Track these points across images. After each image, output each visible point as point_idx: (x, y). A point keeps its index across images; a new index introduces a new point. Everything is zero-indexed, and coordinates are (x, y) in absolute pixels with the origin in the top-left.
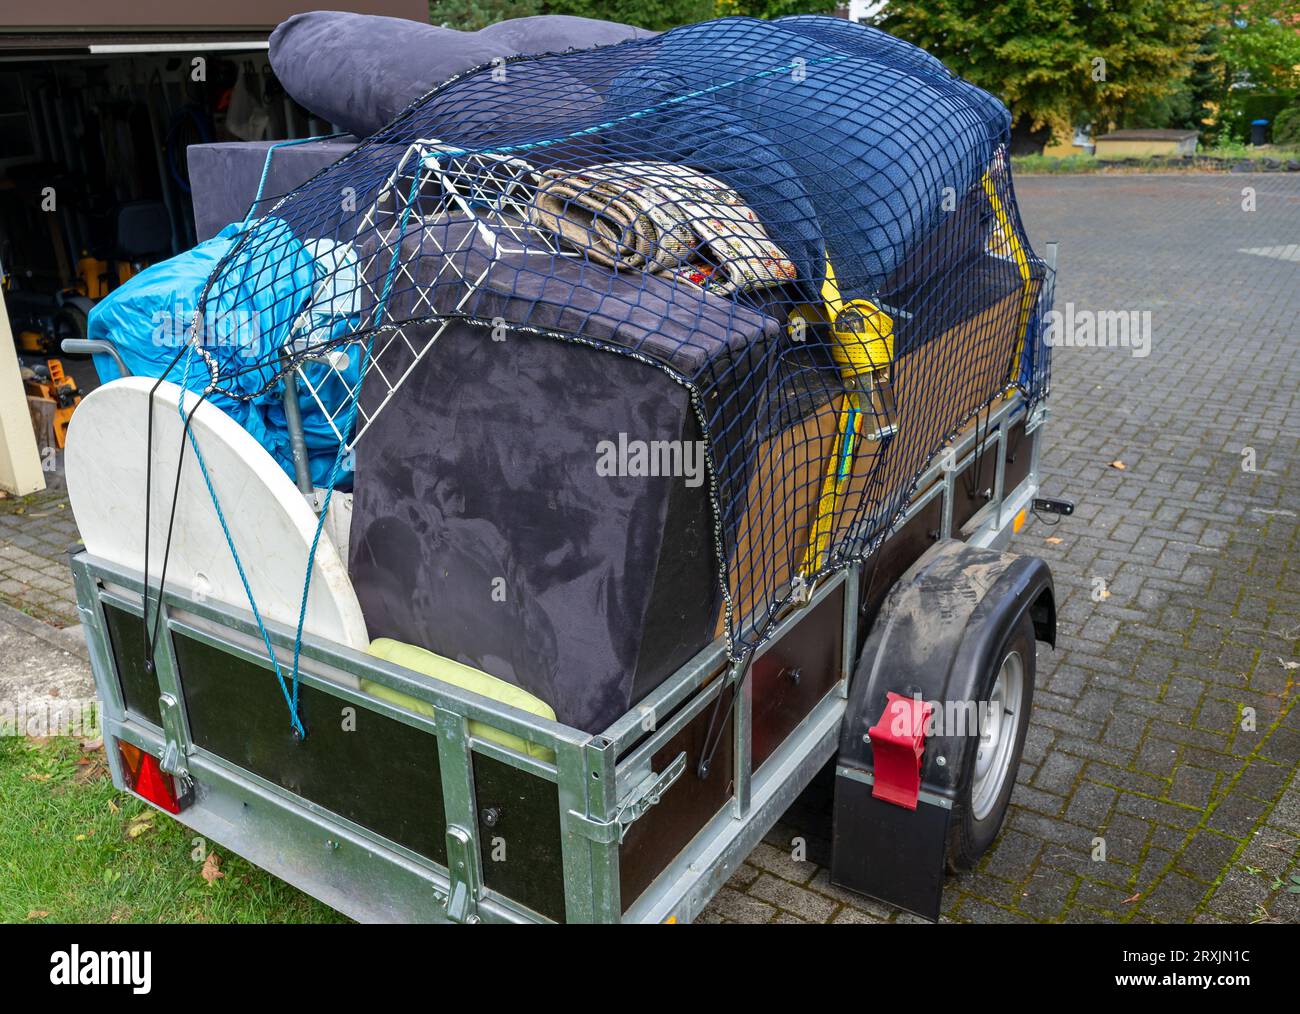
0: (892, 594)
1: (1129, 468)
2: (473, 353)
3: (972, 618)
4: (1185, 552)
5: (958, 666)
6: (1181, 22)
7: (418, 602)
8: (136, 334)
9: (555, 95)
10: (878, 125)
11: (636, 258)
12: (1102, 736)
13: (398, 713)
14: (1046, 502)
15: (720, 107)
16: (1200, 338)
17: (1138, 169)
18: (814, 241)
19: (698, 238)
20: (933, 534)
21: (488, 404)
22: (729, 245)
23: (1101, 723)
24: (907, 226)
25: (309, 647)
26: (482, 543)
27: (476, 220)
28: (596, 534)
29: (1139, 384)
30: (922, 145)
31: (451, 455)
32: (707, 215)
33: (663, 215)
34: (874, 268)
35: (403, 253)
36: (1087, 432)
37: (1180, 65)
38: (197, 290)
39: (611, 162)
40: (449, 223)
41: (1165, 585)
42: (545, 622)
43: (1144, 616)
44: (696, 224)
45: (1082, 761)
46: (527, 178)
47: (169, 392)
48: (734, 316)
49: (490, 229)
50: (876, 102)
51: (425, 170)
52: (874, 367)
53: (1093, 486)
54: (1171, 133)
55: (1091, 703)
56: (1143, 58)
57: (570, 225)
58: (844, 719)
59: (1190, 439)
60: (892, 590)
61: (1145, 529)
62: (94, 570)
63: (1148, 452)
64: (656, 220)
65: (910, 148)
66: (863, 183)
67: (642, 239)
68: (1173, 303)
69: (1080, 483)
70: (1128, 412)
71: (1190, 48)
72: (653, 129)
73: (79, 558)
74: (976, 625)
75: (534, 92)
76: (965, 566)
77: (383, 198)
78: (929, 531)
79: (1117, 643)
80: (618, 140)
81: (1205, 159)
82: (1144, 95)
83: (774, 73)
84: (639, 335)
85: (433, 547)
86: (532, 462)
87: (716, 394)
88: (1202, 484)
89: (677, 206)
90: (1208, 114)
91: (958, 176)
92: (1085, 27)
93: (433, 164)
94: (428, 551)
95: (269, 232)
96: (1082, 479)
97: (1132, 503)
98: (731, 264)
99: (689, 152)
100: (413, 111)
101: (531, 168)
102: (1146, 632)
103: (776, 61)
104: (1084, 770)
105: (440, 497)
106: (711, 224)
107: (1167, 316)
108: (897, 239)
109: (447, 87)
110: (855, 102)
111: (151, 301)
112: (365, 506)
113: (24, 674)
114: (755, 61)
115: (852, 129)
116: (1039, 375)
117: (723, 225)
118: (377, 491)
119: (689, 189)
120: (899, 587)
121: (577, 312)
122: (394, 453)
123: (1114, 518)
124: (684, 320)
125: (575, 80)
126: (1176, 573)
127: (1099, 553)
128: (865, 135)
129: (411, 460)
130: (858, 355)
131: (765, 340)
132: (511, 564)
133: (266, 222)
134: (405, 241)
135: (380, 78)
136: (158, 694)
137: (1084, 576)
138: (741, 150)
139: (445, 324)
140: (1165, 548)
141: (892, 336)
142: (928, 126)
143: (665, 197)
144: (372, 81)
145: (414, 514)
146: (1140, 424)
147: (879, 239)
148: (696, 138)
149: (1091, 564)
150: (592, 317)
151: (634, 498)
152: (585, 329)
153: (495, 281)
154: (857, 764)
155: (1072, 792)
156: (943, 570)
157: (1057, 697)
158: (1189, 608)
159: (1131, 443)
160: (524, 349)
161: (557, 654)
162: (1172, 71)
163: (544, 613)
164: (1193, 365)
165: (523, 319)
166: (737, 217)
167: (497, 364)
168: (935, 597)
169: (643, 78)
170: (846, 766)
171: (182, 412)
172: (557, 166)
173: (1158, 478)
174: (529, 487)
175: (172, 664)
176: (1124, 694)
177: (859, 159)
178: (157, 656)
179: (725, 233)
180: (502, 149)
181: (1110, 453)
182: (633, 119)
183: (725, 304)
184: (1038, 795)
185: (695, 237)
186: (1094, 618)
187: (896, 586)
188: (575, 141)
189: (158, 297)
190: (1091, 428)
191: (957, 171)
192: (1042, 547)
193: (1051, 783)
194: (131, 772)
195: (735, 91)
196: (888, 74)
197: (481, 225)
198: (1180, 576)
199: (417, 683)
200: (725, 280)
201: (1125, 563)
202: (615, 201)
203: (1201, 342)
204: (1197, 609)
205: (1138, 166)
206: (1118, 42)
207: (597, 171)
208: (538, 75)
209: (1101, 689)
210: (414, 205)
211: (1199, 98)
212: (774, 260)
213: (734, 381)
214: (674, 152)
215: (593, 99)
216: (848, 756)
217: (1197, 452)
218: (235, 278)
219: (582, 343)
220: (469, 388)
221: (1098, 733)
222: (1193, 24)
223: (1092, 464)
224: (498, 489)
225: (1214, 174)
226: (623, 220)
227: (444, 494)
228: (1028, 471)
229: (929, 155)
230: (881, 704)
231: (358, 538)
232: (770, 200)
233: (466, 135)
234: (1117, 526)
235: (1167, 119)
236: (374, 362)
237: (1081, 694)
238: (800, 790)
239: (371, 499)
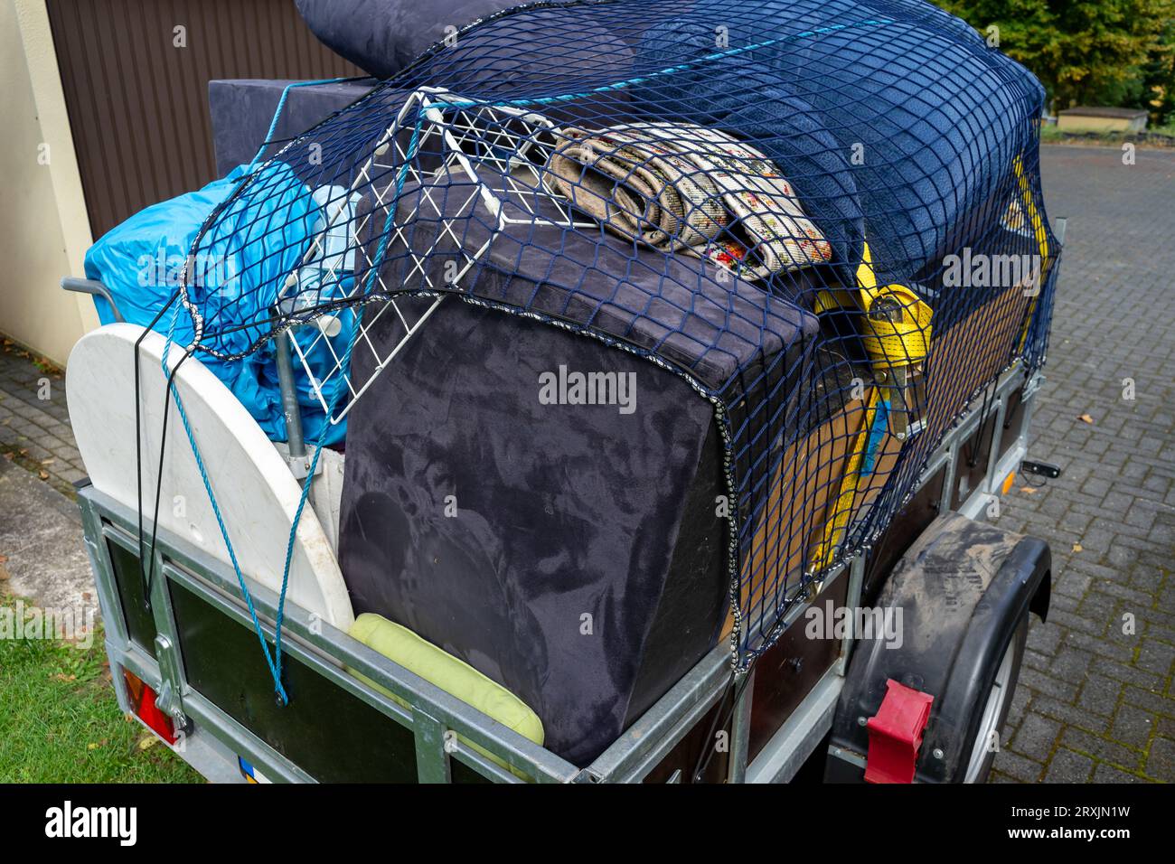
0: (896, 573)
1: (1096, 423)
2: (470, 332)
3: (978, 608)
4: (1152, 510)
5: (962, 658)
6: (1146, 15)
7: (406, 583)
8: (127, 282)
9: (583, 45)
10: (926, 96)
11: (659, 236)
12: (1077, 699)
13: (377, 702)
14: (1033, 465)
15: (759, 67)
16: (1157, 300)
17: (1097, 143)
18: (854, 220)
19: (730, 215)
20: (934, 504)
21: (484, 390)
22: (764, 223)
23: (1076, 685)
24: (951, 207)
25: (291, 621)
26: (474, 537)
27: (479, 183)
28: (596, 548)
29: (1103, 341)
30: (971, 119)
31: (443, 439)
32: (741, 188)
33: (692, 187)
34: (913, 249)
35: (398, 214)
36: (1056, 385)
37: (1140, 53)
38: (189, 237)
39: (638, 121)
40: (450, 185)
41: (1134, 543)
42: (535, 629)
43: (1114, 573)
44: (729, 198)
45: (1059, 726)
46: (546, 136)
47: (155, 344)
48: (769, 312)
49: (494, 194)
50: (925, 70)
51: (427, 123)
52: (909, 360)
53: (1063, 438)
54: (1123, 111)
55: (1066, 662)
56: (1106, 45)
57: (588, 194)
58: (839, 700)
59: (1152, 397)
60: (896, 569)
61: (1113, 484)
62: (97, 507)
63: (1114, 407)
64: (685, 192)
65: (959, 121)
66: (908, 158)
67: (667, 214)
68: (1131, 266)
69: (1052, 434)
70: (1093, 366)
71: (1150, 37)
72: (685, 88)
73: (84, 492)
74: (983, 617)
75: (559, 41)
76: (968, 546)
77: (382, 150)
78: (930, 501)
79: (1089, 601)
80: (646, 98)
81: (1158, 136)
82: (1104, 78)
83: (816, 34)
84: (659, 334)
85: (422, 532)
86: (530, 460)
87: (743, 404)
88: (1165, 442)
89: (709, 177)
90: (1155, 96)
91: (1003, 153)
92: (1058, 16)
93: (435, 115)
94: (417, 534)
95: (270, 178)
96: (1052, 430)
97: (1101, 457)
98: (765, 246)
99: (722, 115)
100: (431, 56)
101: (550, 124)
102: (1117, 590)
103: (818, 21)
104: (1061, 735)
105: (430, 481)
106: (746, 198)
107: (1126, 277)
108: (940, 220)
109: (468, 31)
110: (902, 69)
111: (142, 247)
112: (355, 478)
113: (69, 567)
114: (797, 20)
115: (898, 98)
116: (1040, 343)
117: (758, 199)
118: (366, 464)
119: (722, 157)
120: (903, 565)
121: (587, 300)
122: (385, 429)
123: (1084, 471)
124: (711, 316)
125: (604, 30)
126: (1145, 531)
127: (1071, 505)
128: (914, 106)
129: (402, 438)
130: (892, 347)
131: (803, 341)
132: (502, 562)
133: (269, 167)
134: (401, 201)
135: (399, 18)
136: (155, 635)
137: (1056, 528)
138: (780, 116)
139: (440, 299)
140: (1132, 504)
141: (930, 327)
142: (976, 99)
143: (696, 165)
144: (392, 21)
145: (404, 495)
146: (1105, 379)
147: (922, 220)
148: (730, 100)
149: (1063, 516)
150: (605, 308)
151: (641, 516)
152: (595, 322)
153: (497, 255)
154: (850, 746)
155: (1049, 760)
156: (948, 547)
157: (1033, 654)
158: (1157, 568)
159: (1097, 397)
160: (525, 334)
161: (547, 663)
162: (1131, 59)
163: (535, 619)
164: (1152, 326)
165: (527, 302)
166: (773, 191)
167: (495, 349)
168: (939, 579)
169: (678, 32)
170: (839, 746)
171: (165, 367)
172: (577, 124)
173: (1123, 434)
174: (525, 486)
175: (167, 608)
176: (1097, 655)
177: (906, 132)
178: (153, 598)
179: (760, 209)
180: (518, 102)
181: (1079, 406)
182: (665, 75)
183: (755, 295)
184: (1016, 759)
185: (727, 213)
186: (1067, 572)
187: (899, 564)
188: (601, 96)
189: (148, 242)
190: (1061, 380)
191: (1003, 149)
192: (1016, 496)
193: (1029, 747)
194: (134, 699)
195: (774, 52)
196: (936, 41)
197: (484, 188)
198: (1148, 535)
199: (396, 680)
200: (758, 264)
201: (1095, 517)
202: (640, 169)
203: (1157, 304)
204: (1165, 570)
205: (1097, 139)
206: (1086, 30)
207: (621, 132)
208: (566, 23)
209: (1075, 648)
210: (412, 162)
211: (1149, 82)
212: (811, 240)
213: (765, 387)
214: (707, 113)
215: (623, 52)
216: (841, 736)
217: (1158, 410)
218: (228, 227)
219: (590, 337)
220: (463, 370)
221: (1074, 696)
222: (1155, 17)
223: (1062, 416)
224: (491, 482)
225: (1165, 150)
226: (647, 191)
227: (435, 479)
228: (1018, 433)
229: (976, 130)
230: (880, 692)
231: (348, 510)
232: (810, 172)
233: (482, 84)
234: (1087, 480)
235: (1121, 99)
236: (364, 332)
237: (1057, 652)
238: (793, 775)
239: (361, 471)
